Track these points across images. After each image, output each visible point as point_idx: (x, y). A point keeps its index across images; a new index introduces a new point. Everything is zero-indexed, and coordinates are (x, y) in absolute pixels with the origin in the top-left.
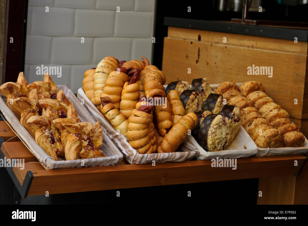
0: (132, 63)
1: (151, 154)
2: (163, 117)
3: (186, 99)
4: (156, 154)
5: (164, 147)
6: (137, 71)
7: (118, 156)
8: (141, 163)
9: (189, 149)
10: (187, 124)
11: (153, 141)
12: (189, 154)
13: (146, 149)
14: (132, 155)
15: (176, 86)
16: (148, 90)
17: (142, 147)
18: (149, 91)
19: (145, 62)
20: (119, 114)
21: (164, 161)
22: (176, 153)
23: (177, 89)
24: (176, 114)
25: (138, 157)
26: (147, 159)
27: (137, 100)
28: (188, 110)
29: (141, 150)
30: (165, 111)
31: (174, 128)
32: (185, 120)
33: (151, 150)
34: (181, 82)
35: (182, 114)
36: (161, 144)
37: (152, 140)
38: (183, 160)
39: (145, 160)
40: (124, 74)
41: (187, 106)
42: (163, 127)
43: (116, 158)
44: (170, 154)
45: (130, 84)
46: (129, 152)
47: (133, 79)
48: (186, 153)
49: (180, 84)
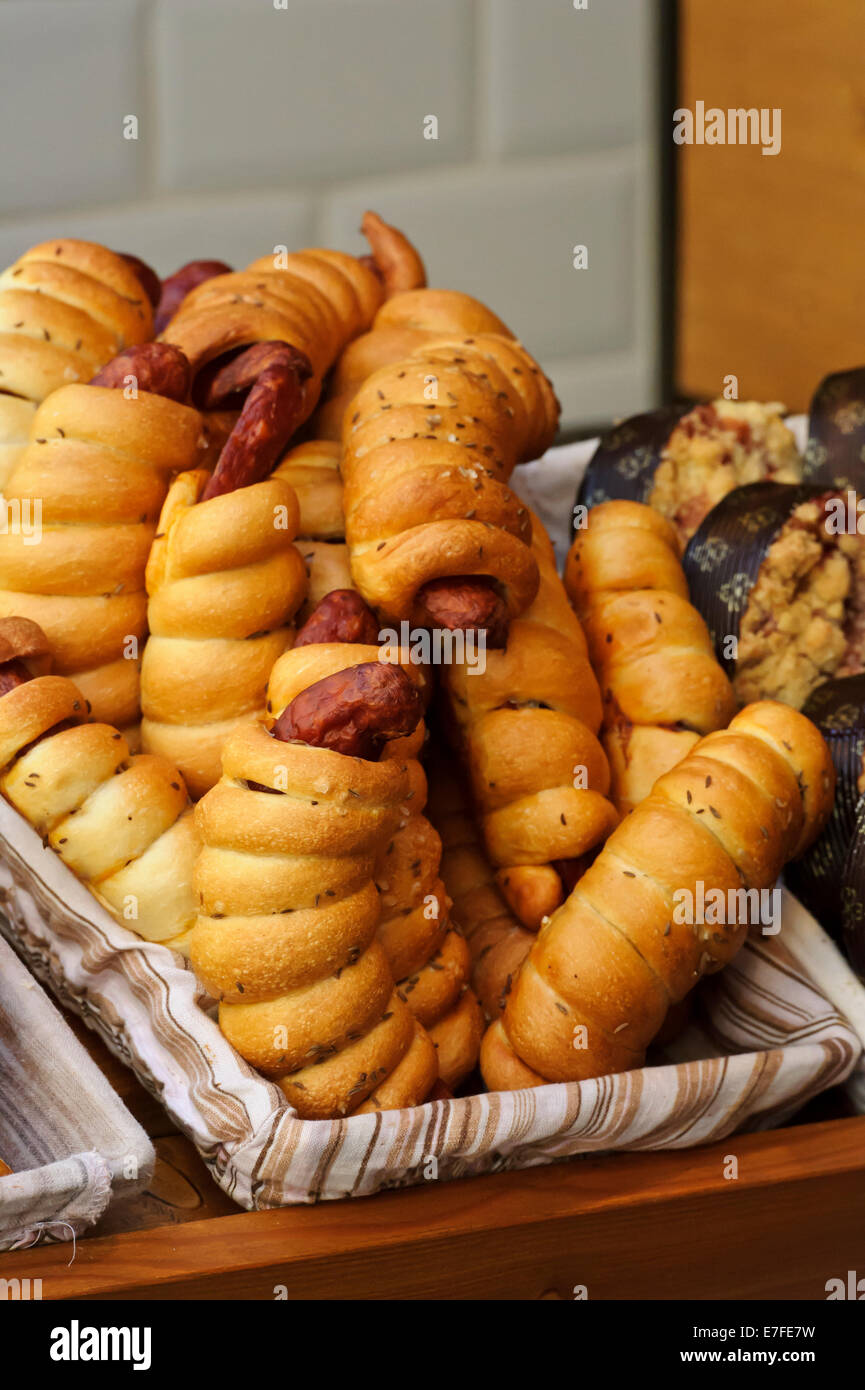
0: (261, 287)
1: (412, 1113)
2: (518, 760)
3: (739, 577)
4: (457, 1106)
5: (529, 1035)
6: (275, 370)
7: (101, 1161)
8: (329, 1196)
9: (774, 1018)
10: (726, 811)
11: (431, 984)
12: (764, 1075)
13: (368, 1070)
14: (240, 1136)
15: (665, 454)
16: (369, 538)
17: (324, 1053)
18: (380, 548)
19: (384, 263)
20: (121, 768)
21: (540, 1155)
22: (638, 1085)
23: (675, 478)
24: (648, 717)
25: (290, 1151)
26: (377, 1163)
27: (286, 625)
28: (758, 671)
29: (318, 1082)
30: (543, 706)
31: (614, 861)
32: (709, 782)
33: (411, 1068)
34: (714, 412)
35: (694, 717)
36: (503, 1008)
37: (431, 970)
38: (717, 1131)
39: (359, 1166)
40: (162, 401)
41: (746, 633)
42: (525, 847)
43: (85, 1181)
44: (590, 1088)
45: (211, 497)
46: (215, 1109)
47: (240, 446)
48: (741, 1068)
49: (703, 433)
